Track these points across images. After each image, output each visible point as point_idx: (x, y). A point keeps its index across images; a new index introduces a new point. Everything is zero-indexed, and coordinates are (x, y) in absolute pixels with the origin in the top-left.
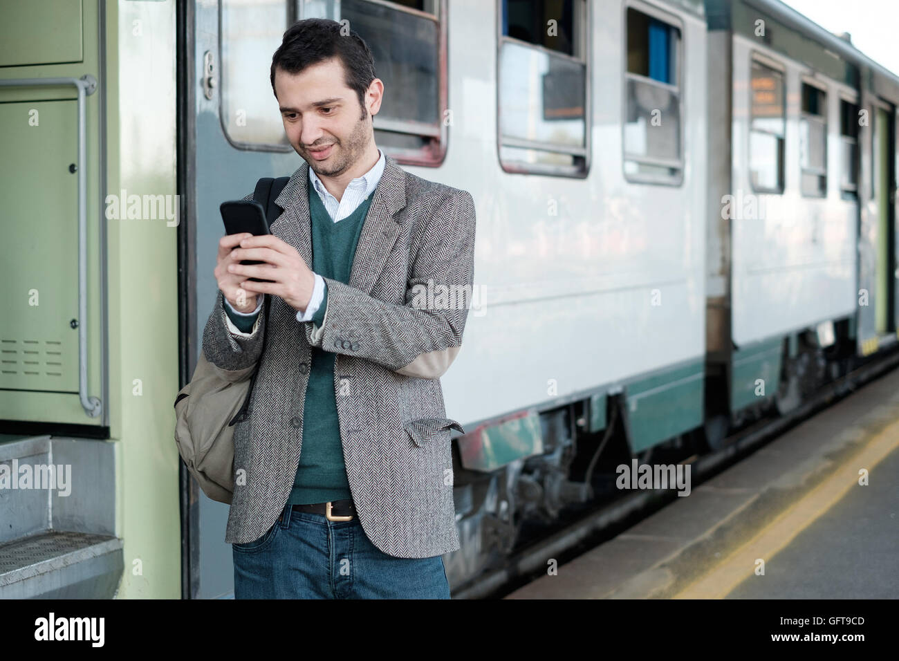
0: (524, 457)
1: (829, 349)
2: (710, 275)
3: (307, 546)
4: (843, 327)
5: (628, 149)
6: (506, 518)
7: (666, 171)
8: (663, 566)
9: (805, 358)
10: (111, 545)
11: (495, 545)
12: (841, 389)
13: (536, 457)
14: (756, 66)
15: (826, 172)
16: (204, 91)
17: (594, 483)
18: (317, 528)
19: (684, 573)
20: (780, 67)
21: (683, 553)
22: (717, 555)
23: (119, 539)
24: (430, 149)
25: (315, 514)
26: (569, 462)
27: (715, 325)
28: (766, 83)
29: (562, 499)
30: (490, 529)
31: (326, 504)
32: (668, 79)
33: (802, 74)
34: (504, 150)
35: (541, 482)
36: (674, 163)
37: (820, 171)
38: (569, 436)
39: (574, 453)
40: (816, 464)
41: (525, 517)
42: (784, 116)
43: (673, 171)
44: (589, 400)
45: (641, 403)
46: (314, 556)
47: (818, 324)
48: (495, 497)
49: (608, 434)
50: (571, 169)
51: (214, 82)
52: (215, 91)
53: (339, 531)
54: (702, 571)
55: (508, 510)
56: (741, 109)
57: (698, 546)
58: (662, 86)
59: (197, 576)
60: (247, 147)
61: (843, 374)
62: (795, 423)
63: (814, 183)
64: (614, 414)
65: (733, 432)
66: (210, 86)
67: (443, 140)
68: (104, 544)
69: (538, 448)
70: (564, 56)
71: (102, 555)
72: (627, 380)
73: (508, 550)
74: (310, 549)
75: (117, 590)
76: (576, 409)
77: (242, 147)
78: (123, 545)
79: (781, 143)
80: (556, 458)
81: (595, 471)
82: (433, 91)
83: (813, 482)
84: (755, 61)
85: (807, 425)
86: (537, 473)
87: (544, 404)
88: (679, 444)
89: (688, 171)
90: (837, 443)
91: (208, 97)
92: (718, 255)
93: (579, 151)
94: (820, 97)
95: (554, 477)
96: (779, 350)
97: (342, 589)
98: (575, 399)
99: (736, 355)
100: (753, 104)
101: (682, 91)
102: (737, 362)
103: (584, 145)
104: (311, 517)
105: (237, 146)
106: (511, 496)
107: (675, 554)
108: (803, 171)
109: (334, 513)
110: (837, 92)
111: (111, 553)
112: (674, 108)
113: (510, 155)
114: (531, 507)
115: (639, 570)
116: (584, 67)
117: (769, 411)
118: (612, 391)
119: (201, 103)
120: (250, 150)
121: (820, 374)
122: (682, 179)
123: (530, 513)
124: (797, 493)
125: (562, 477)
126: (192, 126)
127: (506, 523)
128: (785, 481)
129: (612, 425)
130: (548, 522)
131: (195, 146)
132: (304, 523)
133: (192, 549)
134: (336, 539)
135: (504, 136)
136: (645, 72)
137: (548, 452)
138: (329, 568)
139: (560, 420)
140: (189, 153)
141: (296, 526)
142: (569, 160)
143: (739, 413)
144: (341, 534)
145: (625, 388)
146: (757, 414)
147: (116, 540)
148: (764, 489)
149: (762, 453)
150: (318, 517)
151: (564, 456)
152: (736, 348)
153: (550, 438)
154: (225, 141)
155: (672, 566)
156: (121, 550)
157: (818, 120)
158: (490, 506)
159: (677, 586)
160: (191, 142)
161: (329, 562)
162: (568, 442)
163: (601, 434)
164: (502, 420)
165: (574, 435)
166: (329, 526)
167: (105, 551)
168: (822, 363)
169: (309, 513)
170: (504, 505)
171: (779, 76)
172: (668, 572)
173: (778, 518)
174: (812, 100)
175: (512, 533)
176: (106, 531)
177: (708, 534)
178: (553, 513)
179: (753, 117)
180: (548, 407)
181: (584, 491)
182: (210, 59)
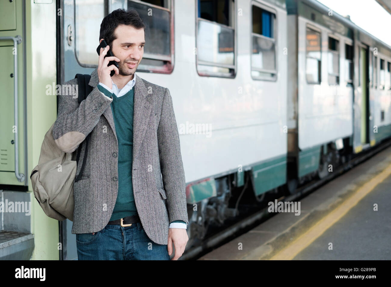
0: (209, 198)
1: (341, 151)
2: (289, 119)
3: (113, 239)
4: (347, 141)
5: (253, 65)
6: (201, 224)
7: (270, 75)
8: (268, 244)
9: (331, 155)
10: (29, 237)
11: (196, 235)
12: (346, 168)
13: (214, 198)
14: (308, 30)
15: (339, 75)
16: (68, 42)
17: (239, 208)
18: (117, 231)
19: (277, 246)
20: (319, 30)
21: (277, 238)
22: (291, 239)
23: (32, 234)
24: (167, 66)
25: (116, 225)
26: (228, 199)
27: (291, 141)
28: (313, 37)
29: (225, 216)
30: (194, 229)
31: (120, 219)
32: (270, 35)
33: (328, 33)
34: (199, 67)
35: (216, 208)
36: (273, 72)
37: (336, 74)
38: (228, 189)
39: (230, 196)
40: (334, 200)
41: (209, 223)
42: (321, 51)
43: (273, 75)
44: (237, 173)
45: (259, 174)
46: (116, 243)
47: (336, 140)
48: (196, 215)
49: (245, 187)
50: (228, 74)
51: (72, 38)
52: (73, 42)
53: (127, 231)
54: (285, 246)
55: (202, 221)
56: (302, 48)
57: (283, 235)
58: (268, 38)
59: (66, 250)
60: (87, 66)
61: (347, 161)
62: (327, 182)
63: (334, 79)
64: (248, 179)
65: (300, 186)
66: (71, 40)
67: (172, 62)
68: (26, 236)
69: (214, 194)
70: (225, 26)
71: (25, 241)
72: (253, 164)
73: (202, 238)
74: (114, 240)
75: (32, 256)
76: (231, 177)
77: (85, 66)
78: (34, 236)
79: (320, 63)
80: (223, 198)
81: (240, 203)
82: (168, 41)
83: (333, 207)
84: (308, 28)
85: (332, 183)
86: (214, 205)
87: (217, 175)
88: (276, 191)
89: (279, 75)
90: (344, 191)
91: (70, 44)
92: (293, 111)
93: (232, 67)
94: (336, 42)
95: (222, 206)
96: (319, 151)
97: (128, 256)
98: (230, 173)
99: (300, 154)
100: (307, 46)
101: (276, 41)
102: (301, 156)
103: (234, 64)
104: (114, 227)
105: (83, 65)
106: (203, 215)
107: (273, 239)
108: (329, 74)
109: (124, 223)
110: (344, 41)
111: (29, 240)
112: (273, 48)
113: (201, 69)
114: (212, 219)
115: (258, 246)
116: (234, 31)
117: (315, 177)
118: (247, 169)
119: (66, 47)
120: (88, 67)
121: (337, 161)
122: (277, 78)
123: (211, 222)
124: (326, 212)
125: (225, 206)
126: (63, 57)
127: (201, 226)
128: (321, 207)
129: (247, 184)
130: (220, 225)
131: (64, 66)
132: (111, 229)
133: (64, 238)
134: (126, 235)
135: (199, 60)
136: (261, 33)
137: (219, 196)
138: (123, 247)
139: (224, 182)
140: (61, 69)
141: (107, 231)
142: (228, 70)
143: (302, 178)
144: (127, 233)
145: (252, 168)
146: (310, 179)
147: (31, 235)
148: (312, 211)
149: (312, 195)
150: (117, 226)
151: (226, 197)
152: (300, 150)
153: (220, 189)
154: (78, 63)
155: (272, 244)
156: (33, 239)
157: (336, 53)
158: (194, 219)
159: (274, 253)
160: (62, 64)
161: (123, 245)
162: (228, 191)
163: (242, 187)
164: (199, 182)
165: (230, 188)
166: (122, 229)
167: (26, 239)
168: (338, 156)
169: (113, 225)
170: (200, 219)
171: (318, 34)
172: (270, 247)
173: (318, 223)
174: (333, 44)
175: (204, 231)
176: (26, 231)
177: (288, 230)
178: (222, 221)
179: (307, 52)
180: (219, 176)
181: (235, 212)
182: (70, 28)
